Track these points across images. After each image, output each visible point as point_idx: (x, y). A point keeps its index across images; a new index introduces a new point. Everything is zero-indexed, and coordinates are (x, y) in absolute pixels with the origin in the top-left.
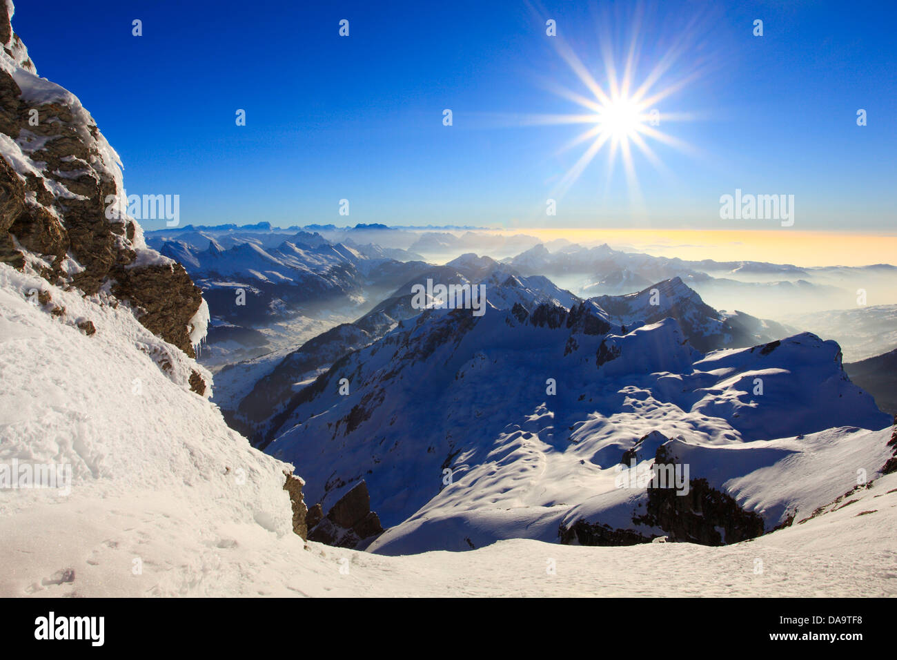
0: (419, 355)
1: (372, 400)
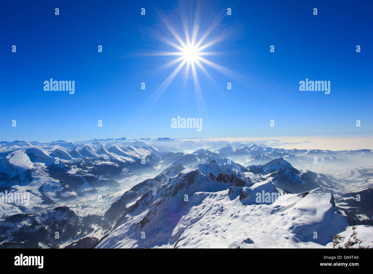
0: (171, 195)
1: (151, 214)
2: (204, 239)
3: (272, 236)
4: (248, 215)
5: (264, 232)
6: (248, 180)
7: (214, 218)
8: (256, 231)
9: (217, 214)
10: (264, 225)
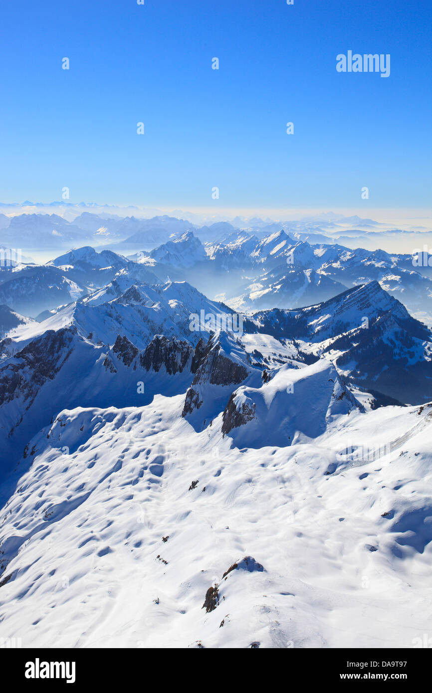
2: (96, 572)
3: (326, 545)
4: (249, 481)
5: (300, 535)
6: (254, 361)
7: (131, 497)
8: (275, 532)
9: (143, 483)
10: (303, 512)
